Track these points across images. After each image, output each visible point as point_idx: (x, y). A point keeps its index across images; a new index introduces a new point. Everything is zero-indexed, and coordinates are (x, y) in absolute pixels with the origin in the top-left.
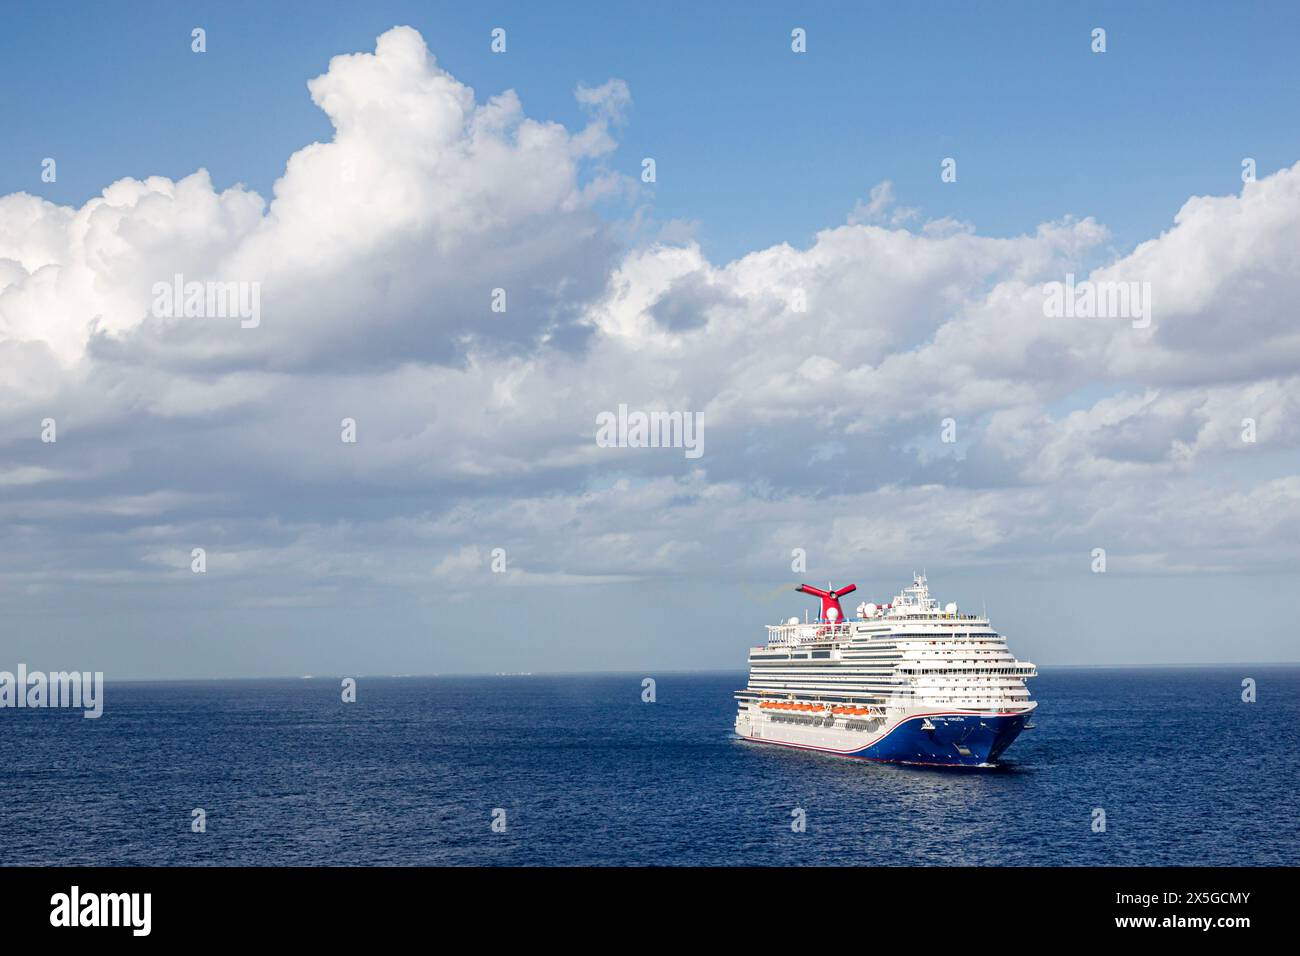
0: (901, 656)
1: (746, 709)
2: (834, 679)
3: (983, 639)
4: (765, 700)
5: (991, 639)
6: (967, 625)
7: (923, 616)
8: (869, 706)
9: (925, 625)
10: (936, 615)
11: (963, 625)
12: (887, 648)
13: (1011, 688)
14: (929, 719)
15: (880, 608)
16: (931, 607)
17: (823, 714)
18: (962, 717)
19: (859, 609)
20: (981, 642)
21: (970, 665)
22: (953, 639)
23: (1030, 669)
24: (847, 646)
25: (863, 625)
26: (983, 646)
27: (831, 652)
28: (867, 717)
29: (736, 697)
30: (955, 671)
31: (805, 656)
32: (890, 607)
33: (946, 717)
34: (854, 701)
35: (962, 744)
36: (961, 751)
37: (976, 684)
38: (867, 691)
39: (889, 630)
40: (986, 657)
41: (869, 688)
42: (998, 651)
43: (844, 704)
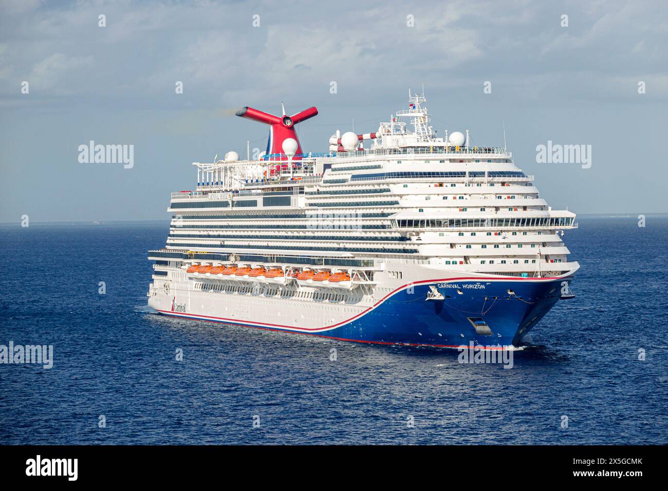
0: (397, 203)
1: (165, 274)
2: (296, 234)
3: (506, 179)
4: (194, 262)
5: (516, 179)
6: (484, 160)
7: (424, 150)
8: (350, 270)
9: (427, 161)
10: (441, 148)
11: (477, 161)
12: (376, 191)
13: (544, 244)
14: (436, 285)
15: (361, 139)
16: (433, 137)
17: (282, 280)
18: (482, 283)
19: (334, 140)
20: (503, 184)
21: (489, 214)
22: (467, 179)
23: (568, 219)
24: (315, 189)
25: (338, 162)
26: (506, 189)
27: (293, 197)
28: (347, 284)
29: (150, 258)
30: (471, 221)
31: (254, 203)
32: (373, 137)
33: (460, 284)
34: (327, 262)
35: (480, 319)
36: (479, 328)
37: (499, 239)
38: (345, 249)
39: (379, 167)
40: (511, 203)
41: (348, 246)
42: (525, 195)
43: (314, 267)
